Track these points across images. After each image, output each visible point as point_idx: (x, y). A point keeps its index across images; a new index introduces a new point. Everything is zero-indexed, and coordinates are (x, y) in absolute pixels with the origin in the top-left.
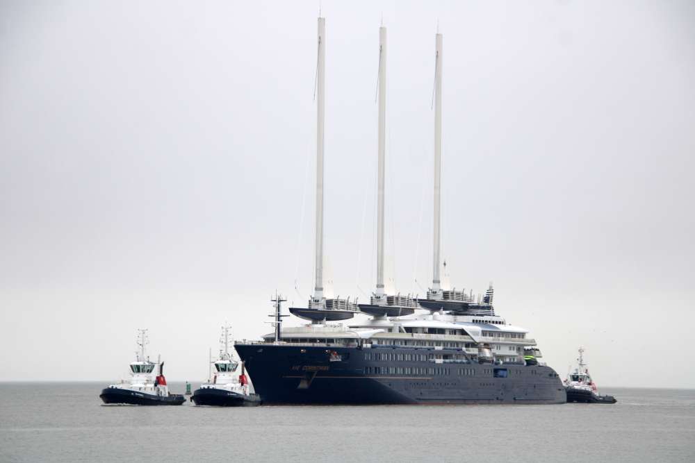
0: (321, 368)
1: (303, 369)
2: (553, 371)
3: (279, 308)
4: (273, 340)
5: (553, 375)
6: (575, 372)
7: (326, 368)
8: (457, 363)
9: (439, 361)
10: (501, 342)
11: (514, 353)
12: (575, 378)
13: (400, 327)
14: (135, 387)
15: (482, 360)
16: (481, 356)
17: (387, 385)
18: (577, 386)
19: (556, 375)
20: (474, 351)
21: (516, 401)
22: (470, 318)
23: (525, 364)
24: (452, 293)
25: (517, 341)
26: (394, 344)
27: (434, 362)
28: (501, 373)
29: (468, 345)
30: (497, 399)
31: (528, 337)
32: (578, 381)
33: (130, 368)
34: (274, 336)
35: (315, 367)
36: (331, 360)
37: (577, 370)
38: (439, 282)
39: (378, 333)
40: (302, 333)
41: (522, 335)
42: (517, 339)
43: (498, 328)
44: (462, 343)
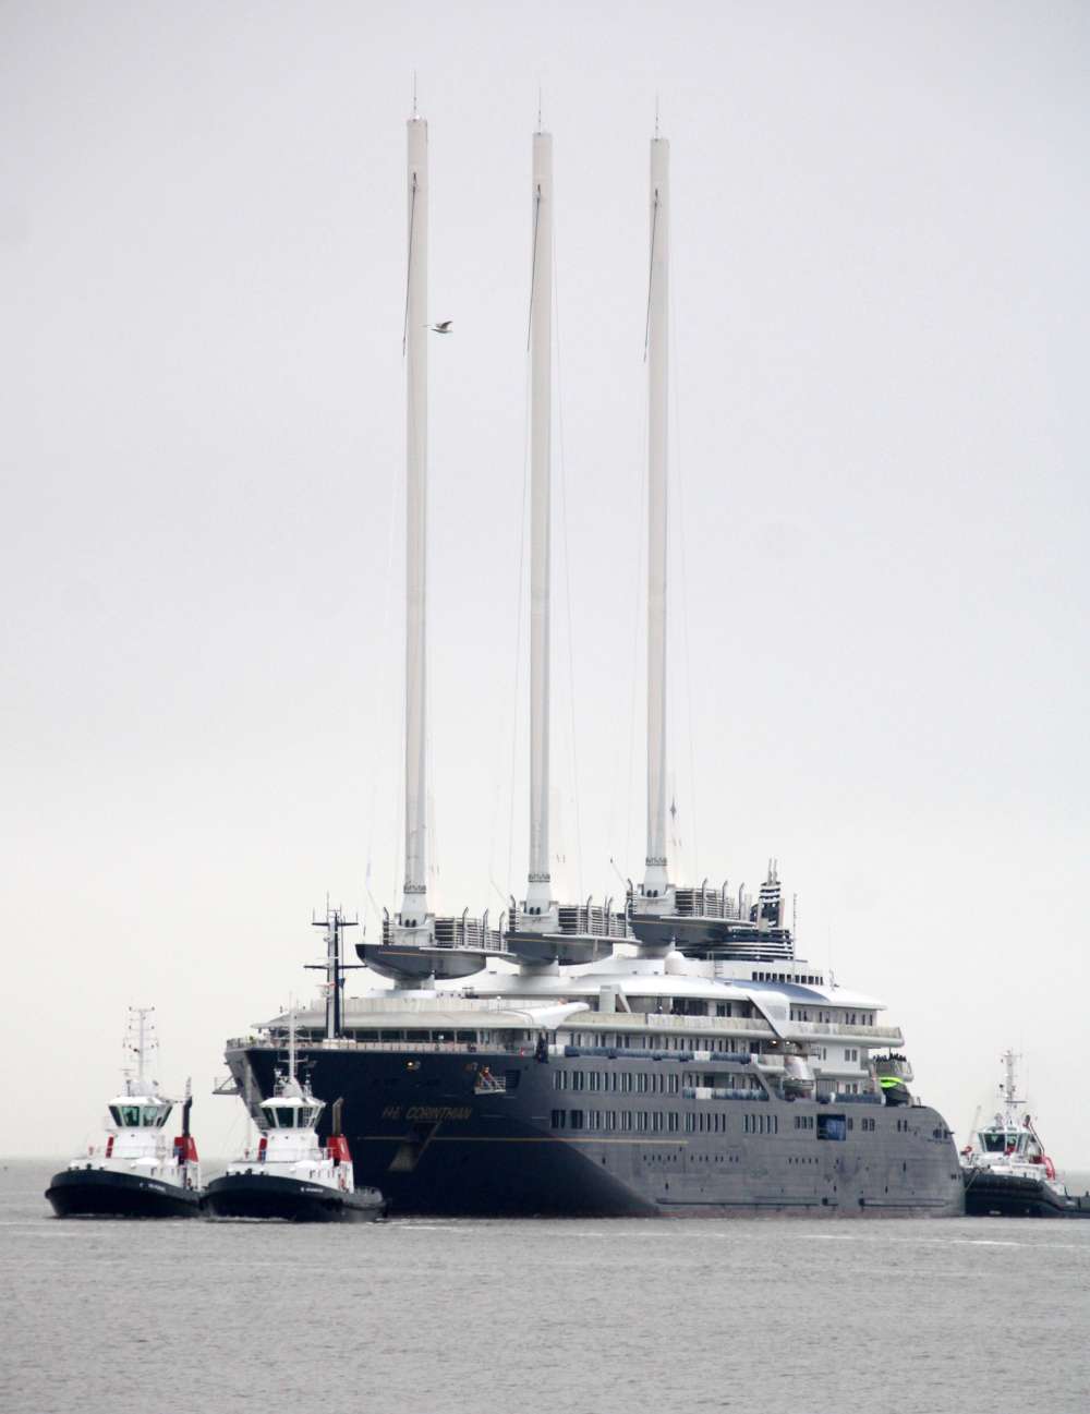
0: (451, 1113)
1: (408, 1117)
2: (942, 1123)
3: (335, 945)
4: (319, 1034)
5: (942, 1134)
6: (994, 1124)
7: (464, 1114)
8: (741, 1098)
9: (704, 1093)
10: (831, 1036)
11: (854, 1068)
12: (995, 1143)
13: (617, 996)
14: (143, 1167)
15: (793, 1091)
16: (789, 1076)
17: (597, 1161)
18: (1001, 1165)
19: (948, 1133)
20: (774, 1063)
21: (865, 1208)
22: (745, 969)
23: (884, 1101)
24: (700, 896)
25: (859, 1032)
26: (603, 1044)
27: (694, 1096)
28: (832, 1126)
29: (758, 1045)
30: (825, 1202)
31: (881, 1021)
32: (1003, 1150)
33: (109, 1113)
34: (320, 1023)
35: (436, 1110)
36: (478, 1091)
37: (998, 1118)
38: (664, 862)
39: (575, 1014)
40: (382, 1014)
41: (868, 1015)
42: (858, 1027)
43: (820, 997)
44: (744, 1038)
